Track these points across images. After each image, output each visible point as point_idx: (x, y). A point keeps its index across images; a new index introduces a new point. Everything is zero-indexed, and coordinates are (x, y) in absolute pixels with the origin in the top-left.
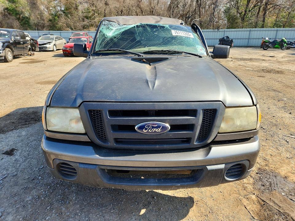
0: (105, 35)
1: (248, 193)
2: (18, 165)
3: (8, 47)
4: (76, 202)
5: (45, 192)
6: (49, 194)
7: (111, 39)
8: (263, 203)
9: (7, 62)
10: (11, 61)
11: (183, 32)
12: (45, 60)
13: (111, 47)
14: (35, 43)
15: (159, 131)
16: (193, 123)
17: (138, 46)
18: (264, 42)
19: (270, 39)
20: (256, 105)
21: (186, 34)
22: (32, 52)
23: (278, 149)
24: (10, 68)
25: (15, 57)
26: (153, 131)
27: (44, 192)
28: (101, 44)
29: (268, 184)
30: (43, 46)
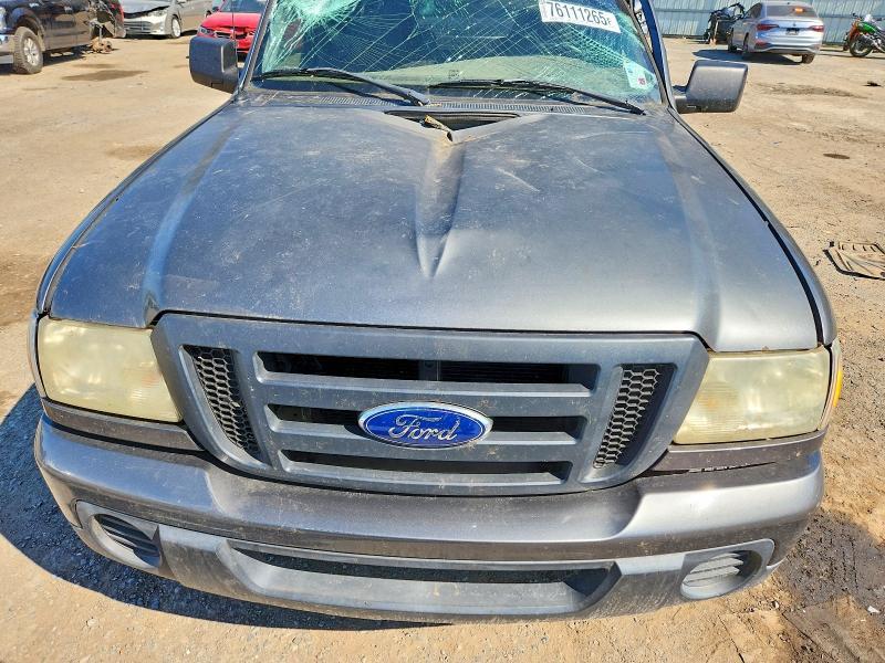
0: (298, 12)
1: (753, 602)
2: (13, 455)
3: (23, 21)
4: (183, 604)
5: (88, 560)
6: (98, 567)
7: (318, 30)
8: (800, 642)
9: (25, 72)
10: (36, 71)
11: (583, 8)
12: (142, 68)
13: (315, 62)
14: (112, 9)
15: (448, 437)
16: (581, 413)
17: (414, 59)
18: (858, 30)
19: (880, 20)
20: (828, 347)
21: (591, 18)
22: (106, 40)
23: (870, 434)
24: (29, 93)
25: (48, 59)
26: (426, 438)
27: (83, 562)
28: (281, 47)
29: (824, 567)
30: (138, 19)
